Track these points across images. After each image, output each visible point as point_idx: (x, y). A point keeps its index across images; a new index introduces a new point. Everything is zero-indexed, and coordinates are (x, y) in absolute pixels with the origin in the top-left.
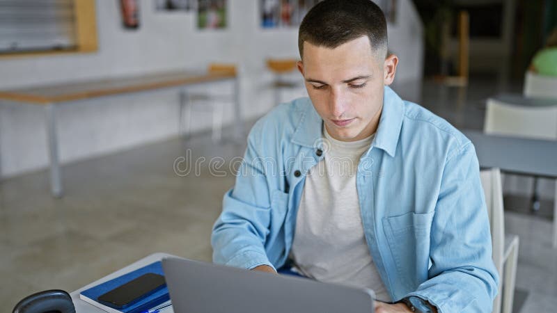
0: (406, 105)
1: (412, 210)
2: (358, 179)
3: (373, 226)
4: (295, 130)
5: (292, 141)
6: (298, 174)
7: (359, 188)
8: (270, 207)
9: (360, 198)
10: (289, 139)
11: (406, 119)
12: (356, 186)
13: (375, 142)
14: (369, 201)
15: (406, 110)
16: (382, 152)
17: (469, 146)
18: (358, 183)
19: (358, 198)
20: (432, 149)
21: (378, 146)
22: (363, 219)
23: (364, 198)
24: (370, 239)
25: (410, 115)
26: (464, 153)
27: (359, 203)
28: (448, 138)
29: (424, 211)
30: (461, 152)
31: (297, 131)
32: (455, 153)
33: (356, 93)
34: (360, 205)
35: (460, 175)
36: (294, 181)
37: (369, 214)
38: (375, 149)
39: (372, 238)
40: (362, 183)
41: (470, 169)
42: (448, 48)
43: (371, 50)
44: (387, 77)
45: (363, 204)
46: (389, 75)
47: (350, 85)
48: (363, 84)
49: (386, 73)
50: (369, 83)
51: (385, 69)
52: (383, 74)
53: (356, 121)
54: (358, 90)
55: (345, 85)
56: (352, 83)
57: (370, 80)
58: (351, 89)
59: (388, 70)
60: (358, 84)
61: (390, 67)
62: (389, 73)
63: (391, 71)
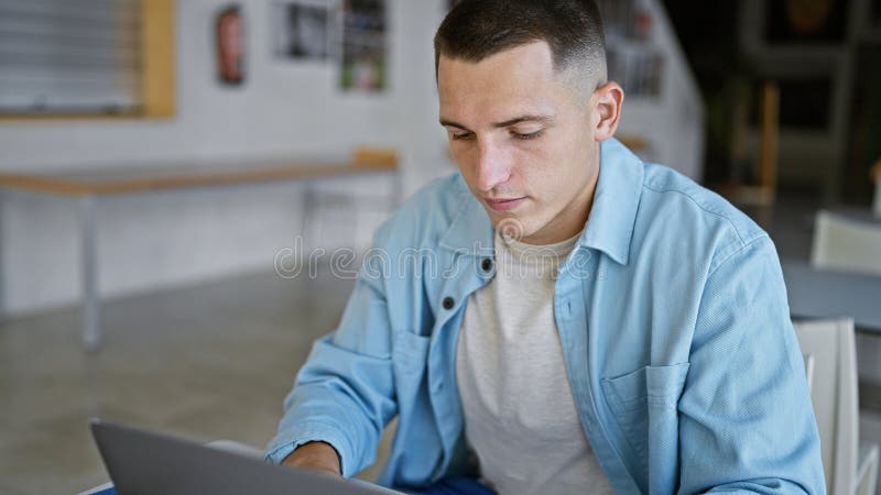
0: (645, 167)
2: (558, 310)
3: (588, 396)
4: (449, 223)
5: (441, 244)
6: (449, 304)
7: (560, 325)
8: (390, 358)
9: (565, 344)
10: (436, 239)
11: (646, 191)
12: (555, 321)
13: (585, 239)
14: (578, 349)
15: (645, 176)
16: (598, 254)
17: (762, 243)
18: (559, 316)
19: (561, 344)
20: (684, 244)
21: (589, 244)
22: (573, 383)
23: (570, 345)
24: (589, 422)
25: (653, 184)
26: (751, 254)
27: (562, 353)
28: (717, 225)
30: (744, 253)
31: (453, 225)
32: (731, 253)
33: (525, 149)
34: (566, 357)
35: (741, 294)
36: (443, 316)
37: (580, 375)
38: (585, 249)
39: (590, 419)
40: (566, 316)
41: (762, 285)
43: (554, 68)
44: (600, 126)
45: (570, 356)
46: (607, 123)
47: (512, 132)
48: (535, 133)
49: (596, 117)
50: (550, 132)
51: (595, 110)
52: (587, 118)
53: (526, 204)
54: (529, 143)
55: (505, 133)
56: (514, 129)
57: (552, 126)
58: (516, 142)
59: (604, 111)
60: (524, 132)
61: (609, 107)
62: (606, 119)
63: (610, 116)
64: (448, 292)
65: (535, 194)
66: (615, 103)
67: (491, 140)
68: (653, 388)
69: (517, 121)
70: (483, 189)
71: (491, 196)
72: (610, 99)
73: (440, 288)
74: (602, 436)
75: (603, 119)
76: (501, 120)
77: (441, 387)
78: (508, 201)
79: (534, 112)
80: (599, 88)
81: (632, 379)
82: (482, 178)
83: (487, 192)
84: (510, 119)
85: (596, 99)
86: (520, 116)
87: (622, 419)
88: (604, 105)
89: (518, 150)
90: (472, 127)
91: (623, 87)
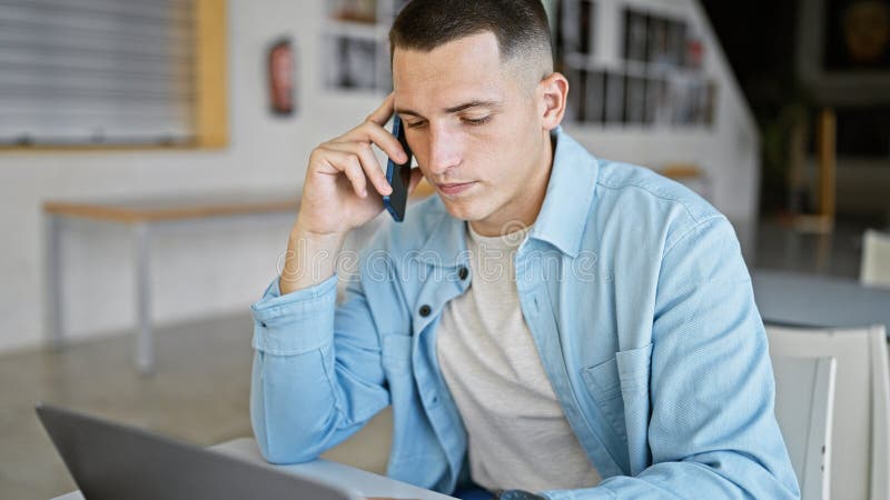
0: (601, 165)
1: (616, 347)
2: (524, 308)
3: (568, 388)
6: (425, 311)
7: (529, 322)
9: (537, 342)
12: (524, 320)
13: (533, 230)
14: (552, 344)
15: (601, 174)
18: (526, 313)
21: (537, 234)
22: (551, 378)
24: (571, 414)
26: (705, 232)
29: (632, 346)
33: (475, 135)
36: (421, 323)
37: (557, 368)
39: (573, 411)
40: (535, 314)
42: (801, 172)
43: (501, 57)
44: (546, 115)
45: (543, 351)
46: (553, 112)
47: (462, 119)
48: (486, 118)
49: (542, 106)
50: (499, 118)
51: (542, 99)
52: (534, 106)
53: (477, 187)
54: (479, 129)
55: (455, 120)
56: (464, 114)
57: (501, 112)
58: (466, 128)
59: (551, 102)
60: (475, 118)
61: (555, 97)
62: (553, 108)
63: (556, 106)
64: (425, 300)
65: (485, 178)
66: (560, 94)
67: (443, 125)
68: (624, 372)
69: (467, 106)
70: (435, 172)
71: (442, 180)
72: (555, 89)
73: (417, 298)
74: (585, 426)
75: (549, 109)
76: (452, 106)
77: (435, 400)
78: (459, 185)
79: (483, 97)
80: (545, 78)
81: (606, 366)
82: (434, 163)
83: (437, 176)
84: (459, 104)
85: (542, 90)
86: (469, 101)
87: (604, 408)
88: (550, 95)
89: (468, 136)
90: (424, 113)
91: (567, 78)
